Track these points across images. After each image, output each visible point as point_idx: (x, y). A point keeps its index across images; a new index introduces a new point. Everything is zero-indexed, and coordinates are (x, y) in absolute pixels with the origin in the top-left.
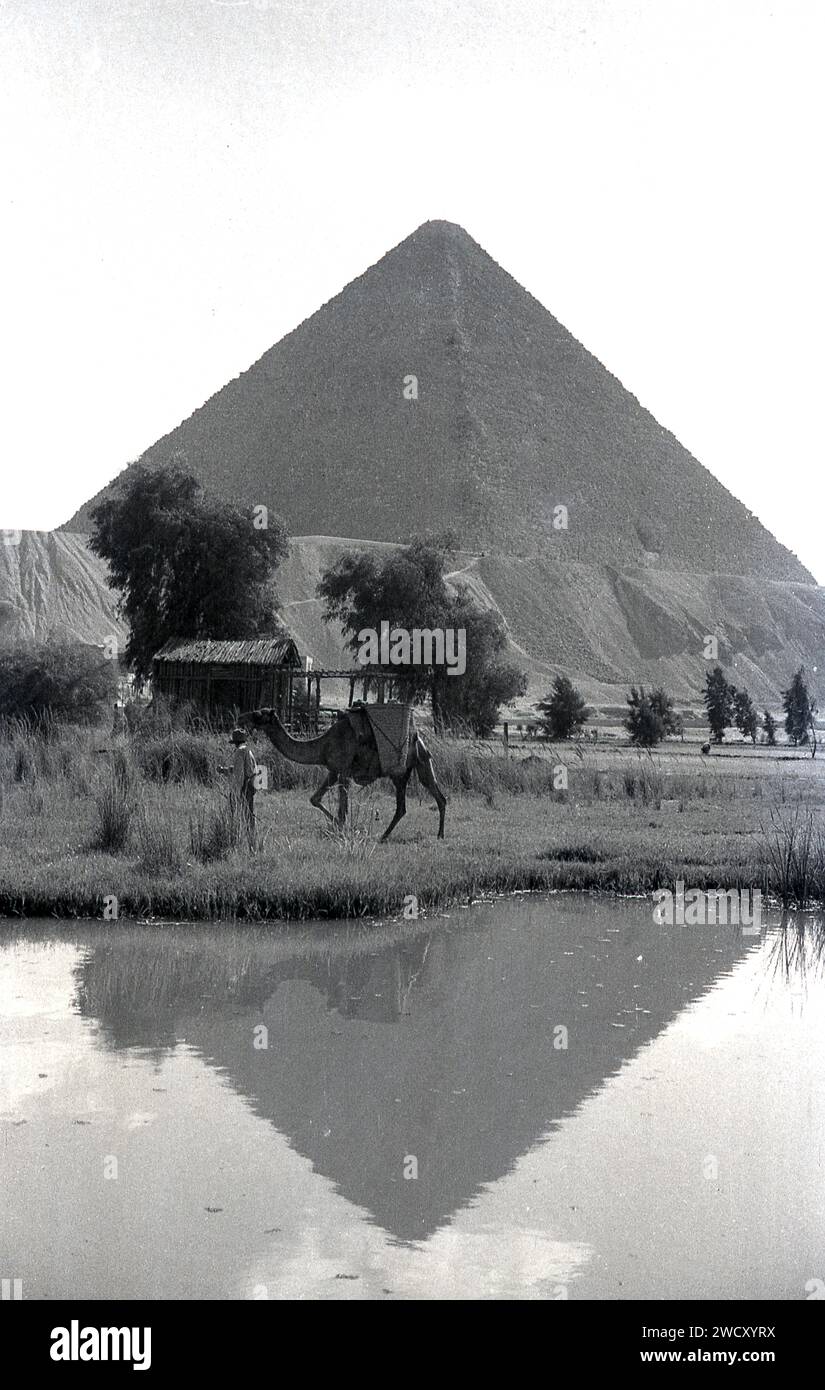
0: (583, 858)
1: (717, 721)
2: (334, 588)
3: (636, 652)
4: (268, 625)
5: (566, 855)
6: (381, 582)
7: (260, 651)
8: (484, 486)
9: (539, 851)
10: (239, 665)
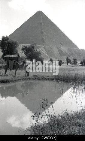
0: (36, 76)
1: (68, 63)
2: (23, 49)
3: (60, 56)
4: (17, 53)
5: (34, 76)
6: (28, 48)
7: (15, 56)
8: (44, 39)
9: (32, 75)
10: (13, 57)
